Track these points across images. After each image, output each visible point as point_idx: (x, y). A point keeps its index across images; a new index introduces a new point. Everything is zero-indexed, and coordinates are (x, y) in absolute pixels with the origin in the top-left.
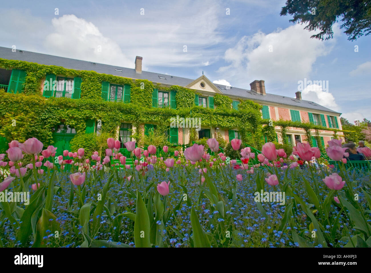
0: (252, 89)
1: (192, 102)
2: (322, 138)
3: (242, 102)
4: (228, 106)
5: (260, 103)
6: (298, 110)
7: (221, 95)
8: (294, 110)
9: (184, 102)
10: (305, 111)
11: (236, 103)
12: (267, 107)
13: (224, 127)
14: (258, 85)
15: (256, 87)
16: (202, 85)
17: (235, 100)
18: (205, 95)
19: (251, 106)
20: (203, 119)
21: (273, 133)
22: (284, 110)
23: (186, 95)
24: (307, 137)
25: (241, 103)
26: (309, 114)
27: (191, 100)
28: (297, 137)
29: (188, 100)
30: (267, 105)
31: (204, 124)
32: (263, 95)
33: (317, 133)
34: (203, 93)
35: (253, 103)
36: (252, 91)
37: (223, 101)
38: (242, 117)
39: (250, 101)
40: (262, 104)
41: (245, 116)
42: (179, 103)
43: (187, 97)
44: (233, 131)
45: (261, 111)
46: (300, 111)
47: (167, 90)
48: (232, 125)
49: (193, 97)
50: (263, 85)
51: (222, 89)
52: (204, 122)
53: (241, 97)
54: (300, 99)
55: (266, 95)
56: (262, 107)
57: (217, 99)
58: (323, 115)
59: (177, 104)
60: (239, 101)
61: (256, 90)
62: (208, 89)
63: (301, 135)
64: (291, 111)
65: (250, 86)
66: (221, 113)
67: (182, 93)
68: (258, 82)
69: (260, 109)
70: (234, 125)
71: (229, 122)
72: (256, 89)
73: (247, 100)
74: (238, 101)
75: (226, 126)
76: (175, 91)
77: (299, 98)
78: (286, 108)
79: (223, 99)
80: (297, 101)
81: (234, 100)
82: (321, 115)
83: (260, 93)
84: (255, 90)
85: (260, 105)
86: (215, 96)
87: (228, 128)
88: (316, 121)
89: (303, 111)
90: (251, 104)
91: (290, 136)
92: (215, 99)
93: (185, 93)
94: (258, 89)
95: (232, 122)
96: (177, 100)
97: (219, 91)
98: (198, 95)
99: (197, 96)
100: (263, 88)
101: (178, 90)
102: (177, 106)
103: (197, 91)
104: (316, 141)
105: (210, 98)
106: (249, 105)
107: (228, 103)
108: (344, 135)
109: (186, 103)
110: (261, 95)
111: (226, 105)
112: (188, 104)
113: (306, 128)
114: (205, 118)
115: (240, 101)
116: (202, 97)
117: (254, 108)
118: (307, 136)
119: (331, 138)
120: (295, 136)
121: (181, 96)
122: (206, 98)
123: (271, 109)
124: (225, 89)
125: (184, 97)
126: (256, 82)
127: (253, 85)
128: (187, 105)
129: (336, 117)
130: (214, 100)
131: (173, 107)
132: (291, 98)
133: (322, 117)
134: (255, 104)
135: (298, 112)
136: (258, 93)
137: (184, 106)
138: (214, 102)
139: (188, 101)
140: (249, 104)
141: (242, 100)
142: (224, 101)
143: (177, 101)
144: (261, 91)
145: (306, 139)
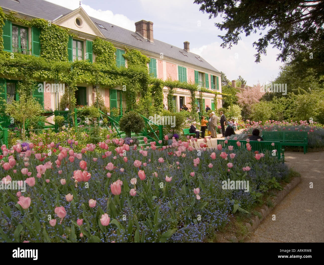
0: (137, 31)
1: (65, 47)
2: (204, 100)
3: (127, 51)
4: (111, 57)
5: (148, 55)
6: (185, 67)
7: (103, 41)
8: (181, 66)
9: (53, 46)
10: (192, 69)
11: (120, 52)
12: (155, 60)
13: (105, 84)
14: (145, 27)
15: (143, 30)
16: (78, 22)
17: (120, 49)
18: (81, 38)
19: (138, 58)
20: (79, 73)
21: (160, 96)
22: (172, 65)
23: (56, 36)
24: (191, 100)
25: (126, 53)
26: (195, 72)
27: (63, 45)
28: (181, 99)
29: (58, 43)
30: (155, 58)
31: (81, 80)
32: (150, 42)
33: (201, 96)
34: (79, 35)
35: (141, 54)
36: (138, 34)
37: (104, 49)
38: (133, 77)
39: (138, 51)
40: (149, 57)
41: (136, 76)
42: (46, 47)
43: (58, 39)
44: (115, 91)
45: (148, 65)
46: (187, 68)
47: (26, 25)
48: (115, 83)
49: (66, 40)
50: (151, 28)
51: (101, 28)
52: (80, 77)
53: (127, 45)
54: (188, 52)
55: (153, 42)
56: (150, 61)
57: (98, 45)
58: (208, 74)
59: (42, 49)
60: (124, 50)
61: (143, 34)
62: (85, 29)
63: (185, 96)
64: (179, 67)
65: (135, 27)
66: (109, 70)
67: (51, 33)
68: (146, 24)
69: (148, 62)
70: (117, 83)
71: (111, 79)
72: (143, 32)
73: (133, 50)
74: (122, 49)
75: (107, 84)
76: (39, 28)
77: (187, 50)
78: (175, 63)
79: (105, 46)
80: (185, 53)
81: (118, 48)
82: (206, 74)
83: (146, 39)
84: (141, 33)
85: (147, 58)
86: (95, 40)
87: (110, 86)
88: (201, 81)
89: (191, 68)
90: (137, 56)
91: (175, 97)
92: (95, 45)
93: (54, 32)
94: (145, 32)
95: (115, 79)
96: (43, 42)
97: (100, 34)
98: (73, 36)
99: (70, 38)
100: (151, 32)
101: (44, 26)
102: (42, 51)
103: (72, 31)
104: (199, 103)
105: (88, 42)
106: (135, 57)
107: (111, 53)
108: (222, 98)
109: (56, 48)
110: (148, 41)
111: (109, 54)
112: (59, 50)
113: (192, 90)
114: (82, 72)
115: (126, 50)
116: (78, 39)
117: (141, 61)
118: (192, 98)
119: (212, 100)
120: (180, 97)
121: (49, 37)
122: (82, 42)
123: (158, 64)
124: (105, 29)
125: (53, 38)
126: (144, 23)
127: (139, 25)
128: (57, 51)
129: (218, 77)
130: (93, 46)
131: (36, 53)
132: (178, 48)
133: (206, 77)
134: (143, 56)
135: (186, 69)
136: (144, 38)
137: (53, 52)
138: (93, 49)
139: (58, 45)
140: (136, 55)
141: (128, 49)
142: (106, 48)
143: (42, 44)
144: (149, 37)
145: (190, 102)
